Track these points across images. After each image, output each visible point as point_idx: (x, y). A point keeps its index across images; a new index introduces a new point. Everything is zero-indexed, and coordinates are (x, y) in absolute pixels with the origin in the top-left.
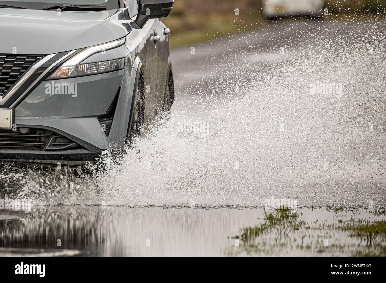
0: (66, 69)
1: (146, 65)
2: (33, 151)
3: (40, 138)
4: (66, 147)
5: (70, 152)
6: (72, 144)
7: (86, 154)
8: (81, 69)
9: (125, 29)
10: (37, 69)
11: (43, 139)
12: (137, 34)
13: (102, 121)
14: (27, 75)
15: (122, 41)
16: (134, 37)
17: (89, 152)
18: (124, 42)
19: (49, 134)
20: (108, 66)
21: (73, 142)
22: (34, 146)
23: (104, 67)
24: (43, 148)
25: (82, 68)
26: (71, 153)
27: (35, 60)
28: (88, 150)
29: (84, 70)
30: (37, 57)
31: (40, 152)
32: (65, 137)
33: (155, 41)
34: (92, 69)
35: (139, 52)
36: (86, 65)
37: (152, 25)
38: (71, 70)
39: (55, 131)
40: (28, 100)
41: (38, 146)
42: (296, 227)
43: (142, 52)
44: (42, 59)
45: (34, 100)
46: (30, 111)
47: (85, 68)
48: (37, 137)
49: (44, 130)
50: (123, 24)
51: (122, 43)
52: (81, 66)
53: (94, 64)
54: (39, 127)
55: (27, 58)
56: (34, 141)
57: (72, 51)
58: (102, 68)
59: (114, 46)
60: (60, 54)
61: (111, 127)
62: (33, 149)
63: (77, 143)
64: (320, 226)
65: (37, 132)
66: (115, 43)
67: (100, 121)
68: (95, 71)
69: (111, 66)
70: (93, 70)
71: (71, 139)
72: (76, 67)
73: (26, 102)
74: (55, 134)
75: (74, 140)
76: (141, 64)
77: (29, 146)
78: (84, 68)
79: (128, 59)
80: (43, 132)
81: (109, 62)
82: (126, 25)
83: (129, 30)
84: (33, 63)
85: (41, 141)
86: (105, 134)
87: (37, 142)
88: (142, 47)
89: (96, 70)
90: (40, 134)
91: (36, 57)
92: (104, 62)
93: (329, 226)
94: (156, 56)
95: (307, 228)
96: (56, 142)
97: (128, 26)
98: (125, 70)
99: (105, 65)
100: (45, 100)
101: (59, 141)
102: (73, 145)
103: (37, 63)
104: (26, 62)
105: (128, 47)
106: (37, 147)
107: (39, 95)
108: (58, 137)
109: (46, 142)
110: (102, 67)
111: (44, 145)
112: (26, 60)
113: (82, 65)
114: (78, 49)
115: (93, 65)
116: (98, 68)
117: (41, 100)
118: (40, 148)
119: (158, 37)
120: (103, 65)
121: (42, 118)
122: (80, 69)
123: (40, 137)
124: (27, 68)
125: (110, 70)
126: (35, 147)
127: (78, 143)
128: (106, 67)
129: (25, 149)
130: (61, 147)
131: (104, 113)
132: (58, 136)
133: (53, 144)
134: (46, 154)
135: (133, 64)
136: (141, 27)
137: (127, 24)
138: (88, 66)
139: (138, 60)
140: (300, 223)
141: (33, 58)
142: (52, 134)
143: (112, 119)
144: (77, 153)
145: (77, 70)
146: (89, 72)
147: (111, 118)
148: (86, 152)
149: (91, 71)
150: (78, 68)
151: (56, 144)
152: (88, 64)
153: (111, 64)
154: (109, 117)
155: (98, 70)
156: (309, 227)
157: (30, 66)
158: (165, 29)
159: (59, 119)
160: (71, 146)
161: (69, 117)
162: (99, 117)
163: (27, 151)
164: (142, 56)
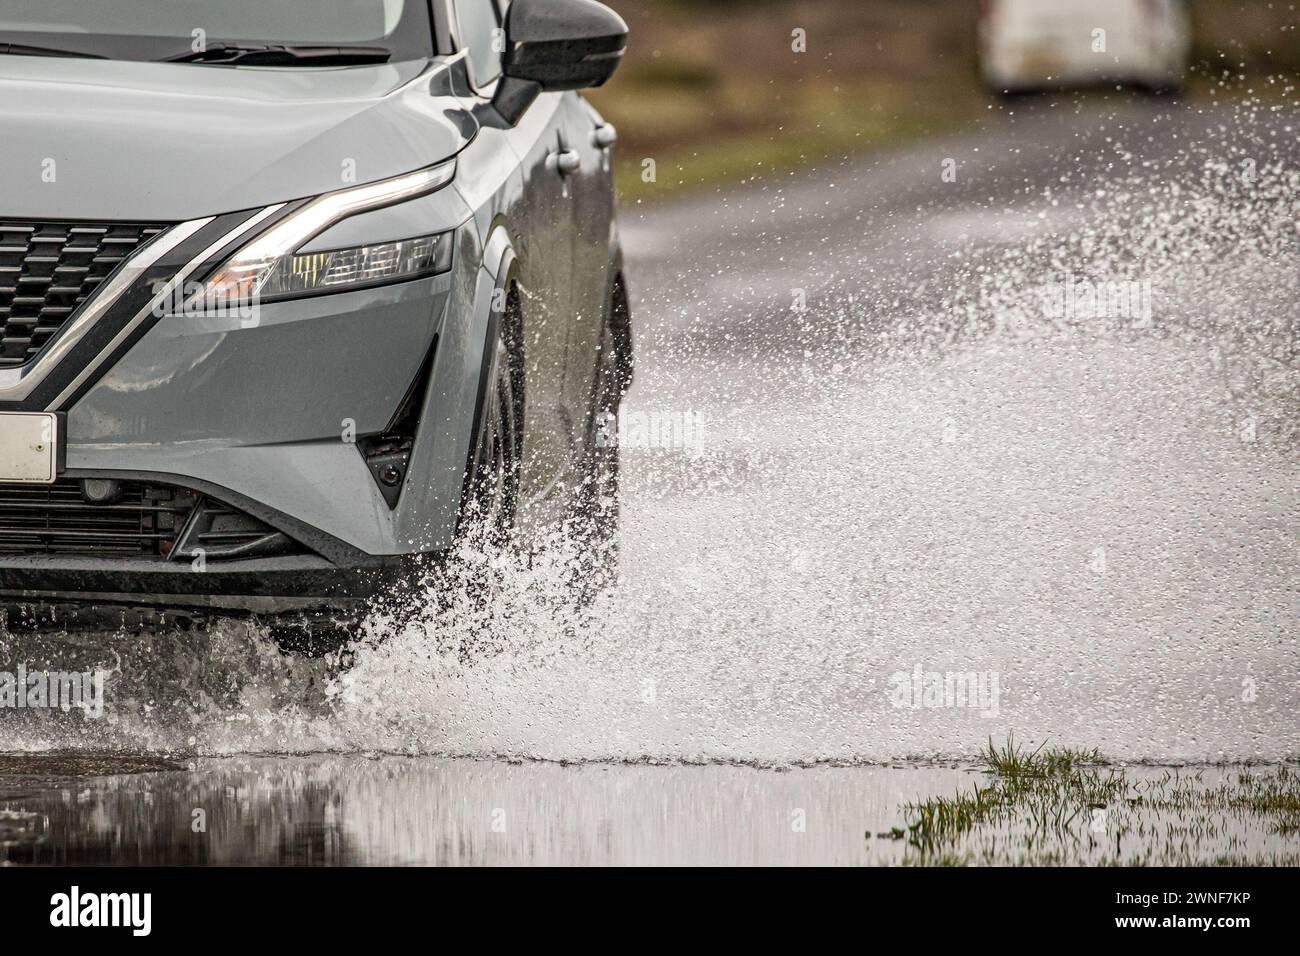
0: (247, 272)
1: (531, 255)
2: (133, 562)
3: (154, 515)
4: (246, 546)
5: (262, 567)
6: (267, 538)
7: (316, 571)
8: (300, 271)
9: (454, 129)
10: (143, 270)
11: (165, 520)
12: (495, 147)
13: (374, 455)
14: (109, 293)
15: (445, 172)
16: (486, 156)
17: (327, 565)
18: (450, 175)
19: (188, 502)
20: (394, 263)
21: (273, 530)
22: (137, 543)
23: (379, 265)
24: (166, 552)
25: (304, 269)
26: (265, 569)
27: (136, 240)
28: (326, 559)
29: (311, 274)
30: (145, 231)
31: (154, 564)
32: (244, 513)
33: (562, 171)
34: (339, 271)
35: (505, 211)
36: (315, 257)
37: (550, 115)
38: (264, 275)
39: (209, 493)
40: (113, 382)
41: (149, 543)
42: (1097, 799)
43: (515, 212)
44: (161, 236)
45: (134, 382)
46: (120, 420)
47: (314, 267)
48: (146, 513)
49: (168, 488)
50: (449, 113)
51: (442, 181)
52: (298, 261)
53: (345, 255)
54: (151, 478)
55: (109, 234)
56: (136, 528)
57: (265, 207)
58: (375, 266)
59: (414, 190)
60: (225, 220)
61: (404, 476)
62: (131, 556)
63: (284, 533)
64: (1176, 795)
65: (144, 496)
66: (420, 181)
67: (366, 456)
68: (349, 281)
69: (407, 263)
70: (341, 276)
71: (263, 518)
72: (281, 265)
73: (105, 389)
74: (207, 501)
75: (274, 523)
76: (511, 255)
77: (117, 545)
78: (311, 268)
79: (463, 236)
80: (165, 494)
81: (399, 246)
82: (457, 117)
83: (469, 133)
84: (129, 250)
85: (159, 526)
86: (383, 501)
87: (146, 530)
88: (515, 193)
89: (352, 276)
90: (155, 503)
91: (142, 231)
92: (381, 247)
93: (1210, 797)
94: (565, 222)
95: (1133, 802)
96: (212, 530)
97: (464, 118)
98: (453, 274)
99: (384, 257)
100: (172, 379)
101: (221, 527)
102: (271, 540)
103: (142, 251)
104: (104, 247)
105: (464, 191)
106: (145, 548)
107: (151, 365)
108: (219, 514)
109: (176, 531)
110: (372, 263)
111: (167, 539)
112: (104, 240)
113: (301, 258)
114: (289, 202)
115: (340, 256)
116: (360, 268)
117: (157, 382)
118: (155, 550)
119: (572, 157)
120: (376, 259)
121: (163, 443)
122: (297, 271)
123: (156, 512)
124: (109, 270)
125: (400, 273)
126: (139, 549)
127: (289, 533)
128: (388, 264)
129: (104, 556)
130: (231, 548)
131: (379, 425)
132: (218, 507)
133: (200, 536)
134: (176, 573)
135: (482, 252)
136: (512, 121)
137: (463, 112)
138: (325, 262)
139: (500, 238)
140: (1109, 786)
141: (131, 233)
142: (197, 501)
143: (409, 451)
144: (286, 569)
145: (284, 275)
146: (326, 283)
147: (405, 446)
148: (314, 564)
149: (333, 279)
150: (289, 269)
151: (212, 539)
152: (322, 256)
153: (406, 253)
154: (399, 443)
155: (358, 275)
156: (1140, 799)
157: (117, 263)
158: (598, 127)
159: (221, 449)
160: (263, 543)
161: (257, 442)
162: (364, 443)
163: (108, 561)
164: (516, 225)
